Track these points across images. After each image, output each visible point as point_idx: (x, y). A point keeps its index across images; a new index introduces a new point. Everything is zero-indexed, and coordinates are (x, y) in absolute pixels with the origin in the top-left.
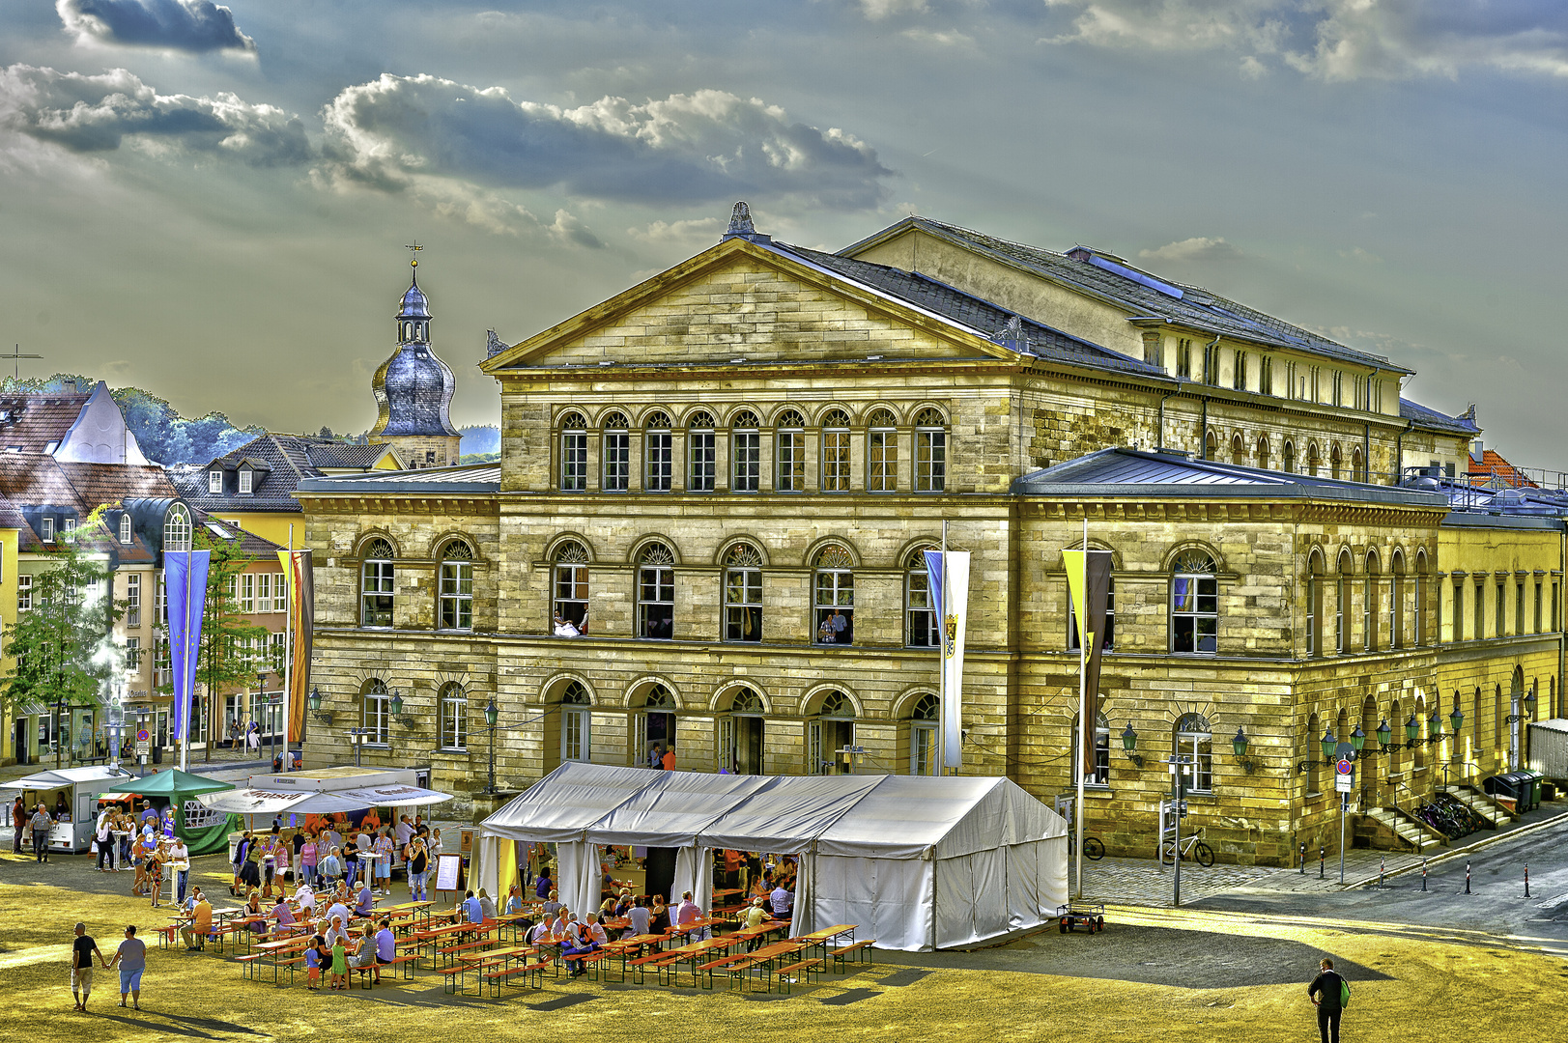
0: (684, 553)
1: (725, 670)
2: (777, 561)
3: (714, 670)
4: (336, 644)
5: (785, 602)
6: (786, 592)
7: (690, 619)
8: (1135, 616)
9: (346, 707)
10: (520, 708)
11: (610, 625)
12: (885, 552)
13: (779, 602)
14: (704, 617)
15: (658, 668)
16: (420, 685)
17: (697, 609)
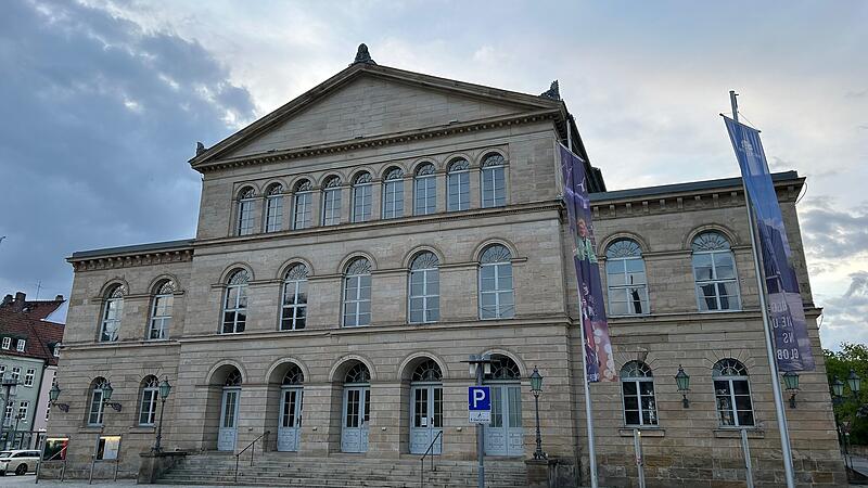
0: (316, 268)
1: (342, 349)
2: (382, 266)
3: (334, 349)
4: (80, 355)
5: (388, 295)
6: (389, 287)
7: (318, 313)
8: (666, 284)
9: (79, 399)
10: (193, 388)
11: (260, 323)
12: (462, 251)
13: (383, 295)
14: (328, 311)
15: (292, 351)
16: (129, 379)
17: (323, 306)
